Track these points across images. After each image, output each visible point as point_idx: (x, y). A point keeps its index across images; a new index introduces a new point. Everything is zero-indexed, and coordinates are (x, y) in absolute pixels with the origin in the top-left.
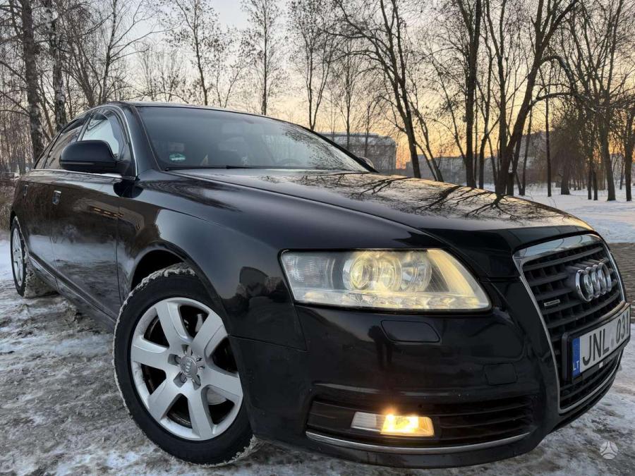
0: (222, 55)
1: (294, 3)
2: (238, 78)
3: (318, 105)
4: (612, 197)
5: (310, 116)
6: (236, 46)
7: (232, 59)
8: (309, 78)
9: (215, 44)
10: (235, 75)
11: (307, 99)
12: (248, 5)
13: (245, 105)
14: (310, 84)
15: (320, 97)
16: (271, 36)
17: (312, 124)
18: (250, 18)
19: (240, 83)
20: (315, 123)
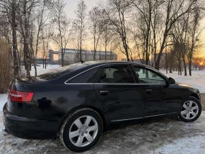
0: (66, 26)
1: (90, 12)
3: (97, 43)
4: (186, 75)
5: (95, 47)
6: (71, 24)
7: (70, 28)
9: (64, 23)
16: (83, 22)
18: (77, 16)
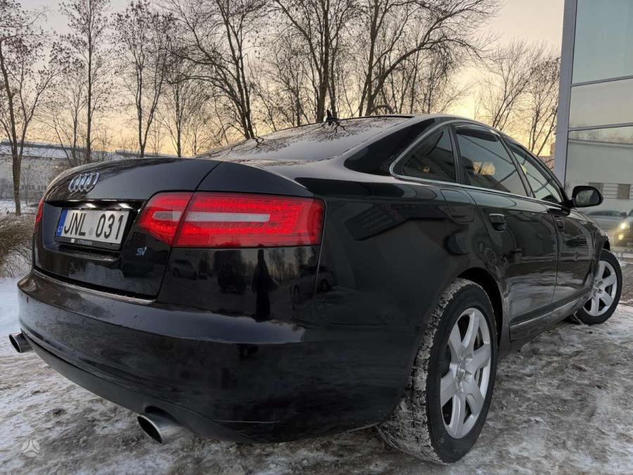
0: (27, 59)
1: (120, 16)
2: (47, 86)
3: (149, 125)
5: (140, 135)
8: (139, 96)
10: (45, 82)
11: (137, 117)
12: (68, 9)
13: (52, 116)
14: (140, 103)
15: (152, 116)
16: (96, 46)
17: (143, 143)
18: (71, 24)
19: (47, 90)
20: (145, 143)
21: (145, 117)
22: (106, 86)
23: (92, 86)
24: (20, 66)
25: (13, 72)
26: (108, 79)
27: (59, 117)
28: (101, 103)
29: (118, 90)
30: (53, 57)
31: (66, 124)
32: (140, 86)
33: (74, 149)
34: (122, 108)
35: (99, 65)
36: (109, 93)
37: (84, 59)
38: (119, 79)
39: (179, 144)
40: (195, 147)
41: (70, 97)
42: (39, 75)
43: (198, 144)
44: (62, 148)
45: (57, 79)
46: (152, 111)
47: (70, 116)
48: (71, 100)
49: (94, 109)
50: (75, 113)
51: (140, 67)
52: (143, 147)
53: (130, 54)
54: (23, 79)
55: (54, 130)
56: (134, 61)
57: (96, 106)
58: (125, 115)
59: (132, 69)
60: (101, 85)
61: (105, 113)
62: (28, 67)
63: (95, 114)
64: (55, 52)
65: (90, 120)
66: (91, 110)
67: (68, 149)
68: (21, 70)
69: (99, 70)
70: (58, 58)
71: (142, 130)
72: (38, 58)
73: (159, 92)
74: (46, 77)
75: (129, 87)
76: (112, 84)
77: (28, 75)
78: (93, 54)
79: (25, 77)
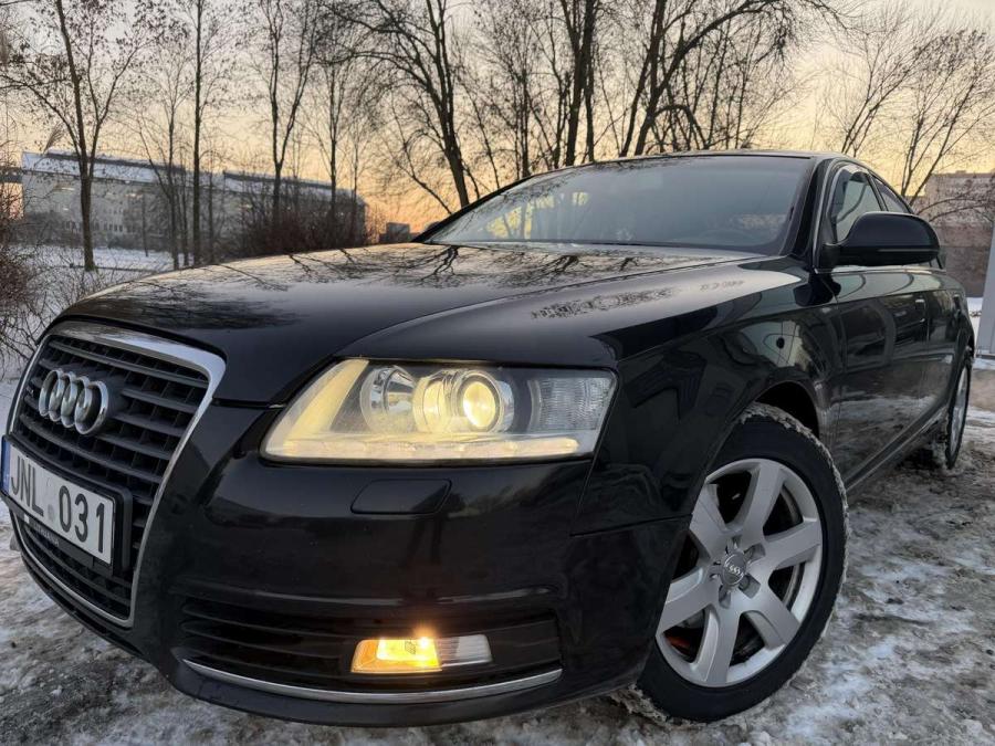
0: (99, 19)
2: (130, 64)
3: (289, 130)
5: (275, 147)
8: (273, 83)
10: (126, 56)
11: (271, 118)
13: (134, 113)
14: (274, 94)
15: (293, 116)
17: (279, 159)
19: (129, 71)
20: (283, 159)
21: (283, 118)
22: (226, 66)
23: (202, 66)
24: (88, 30)
25: (78, 41)
26: (227, 55)
27: (146, 115)
28: (216, 93)
29: (242, 74)
30: (139, 17)
31: (156, 127)
32: (276, 67)
33: (170, 169)
34: (246, 102)
35: (214, 31)
36: (230, 78)
37: (189, 20)
38: (243, 55)
39: (333, 163)
40: (356, 169)
41: (162, 84)
42: (118, 47)
43: (360, 163)
44: (152, 166)
45: (144, 53)
46: (295, 108)
47: (163, 113)
48: (165, 87)
49: (206, 103)
50: (169, 110)
51: (275, 36)
52: (279, 167)
53: (259, 13)
54: (92, 53)
55: (138, 137)
56: (268, 25)
57: (209, 100)
58: (253, 115)
59: (263, 38)
60: (217, 65)
61: (222, 110)
62: (101, 33)
63: (207, 112)
64: (142, 8)
65: (198, 121)
66: (201, 104)
67: (161, 168)
68: (89, 38)
69: (214, 40)
70: (147, 19)
71: (278, 138)
72: (115, 18)
73: (304, 77)
74: (127, 49)
75: (258, 68)
76: (234, 63)
77: (100, 45)
78: (204, 13)
79: (95, 48)
